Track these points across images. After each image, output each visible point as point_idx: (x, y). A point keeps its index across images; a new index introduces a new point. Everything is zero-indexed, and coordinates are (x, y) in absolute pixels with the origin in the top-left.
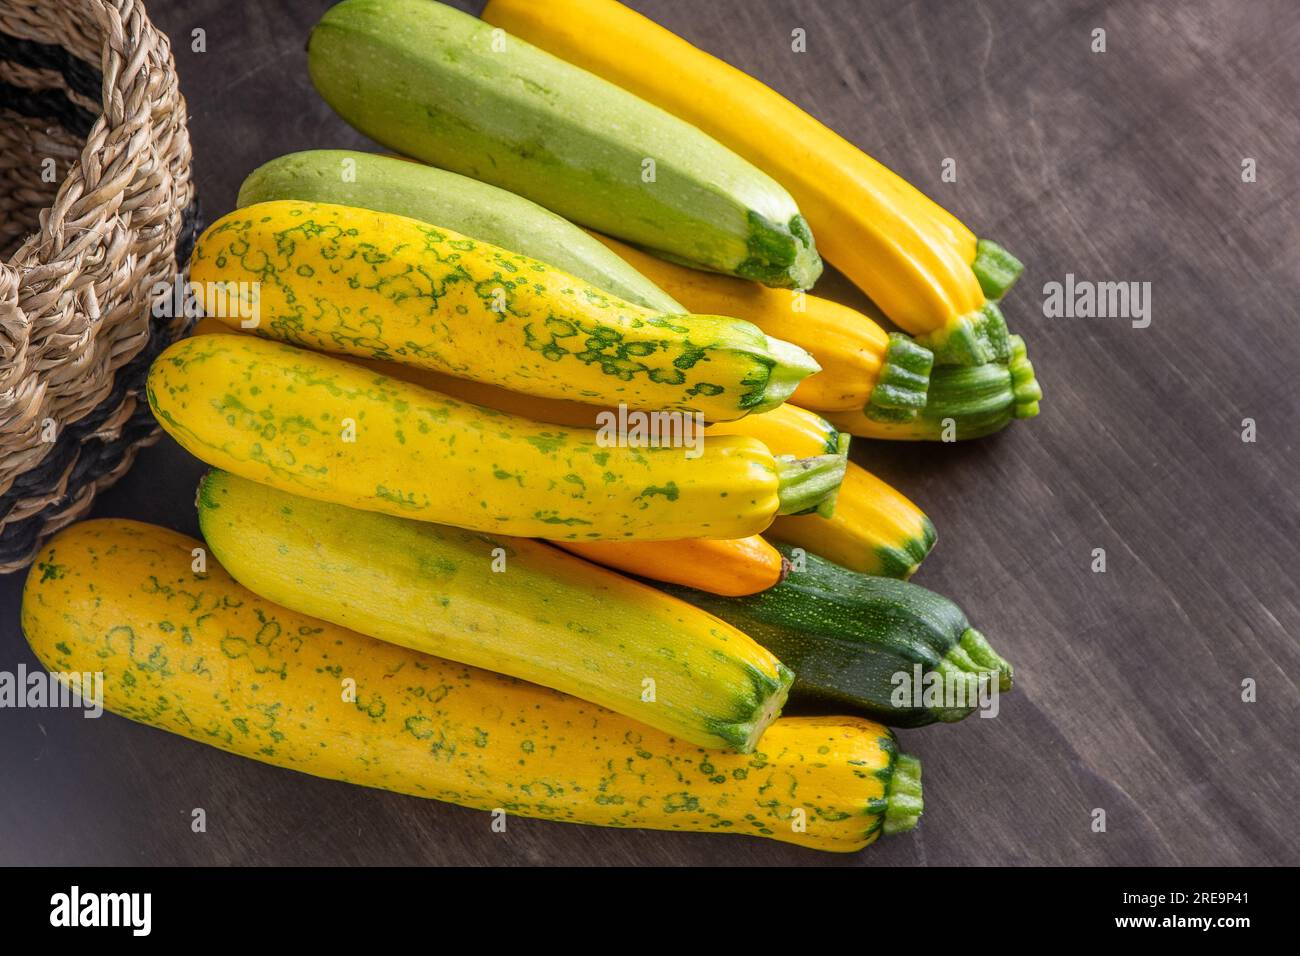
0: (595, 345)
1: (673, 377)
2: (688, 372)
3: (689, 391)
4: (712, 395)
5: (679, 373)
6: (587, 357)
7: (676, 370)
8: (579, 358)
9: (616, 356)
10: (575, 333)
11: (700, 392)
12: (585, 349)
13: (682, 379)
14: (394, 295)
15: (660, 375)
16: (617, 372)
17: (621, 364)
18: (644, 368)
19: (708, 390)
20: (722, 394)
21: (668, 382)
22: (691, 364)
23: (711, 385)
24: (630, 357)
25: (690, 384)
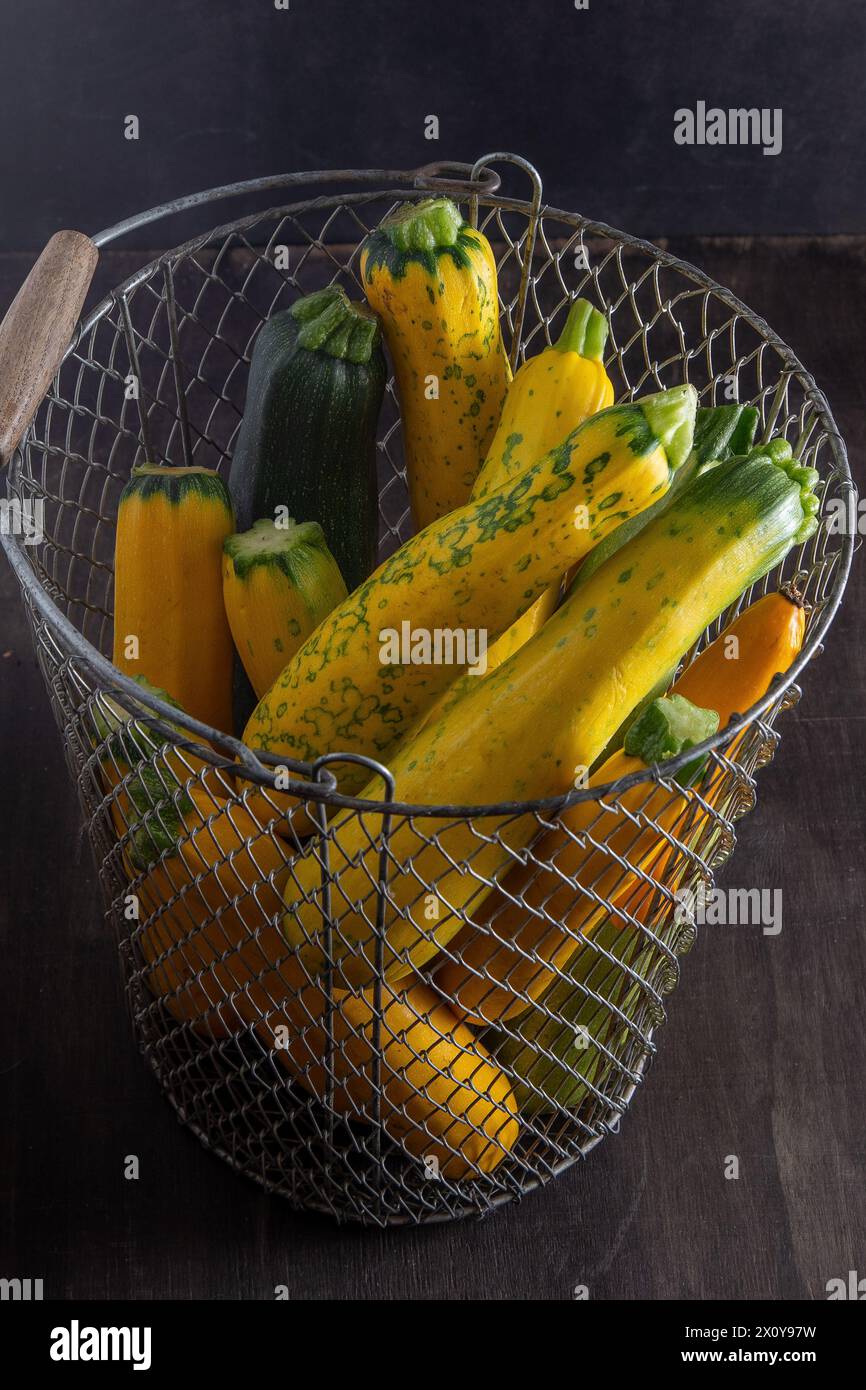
0: (487, 521)
1: (564, 483)
2: (571, 468)
3: (586, 481)
4: (604, 466)
5: (563, 476)
6: (488, 535)
7: (560, 476)
8: (483, 541)
9: (507, 512)
10: (465, 529)
11: (594, 473)
12: (481, 531)
13: (570, 478)
14: (339, 651)
15: (553, 491)
16: (519, 521)
17: (517, 514)
18: (534, 498)
19: (598, 466)
20: (612, 458)
21: (562, 491)
22: (567, 461)
23: (595, 461)
24: (518, 502)
25: (581, 476)
